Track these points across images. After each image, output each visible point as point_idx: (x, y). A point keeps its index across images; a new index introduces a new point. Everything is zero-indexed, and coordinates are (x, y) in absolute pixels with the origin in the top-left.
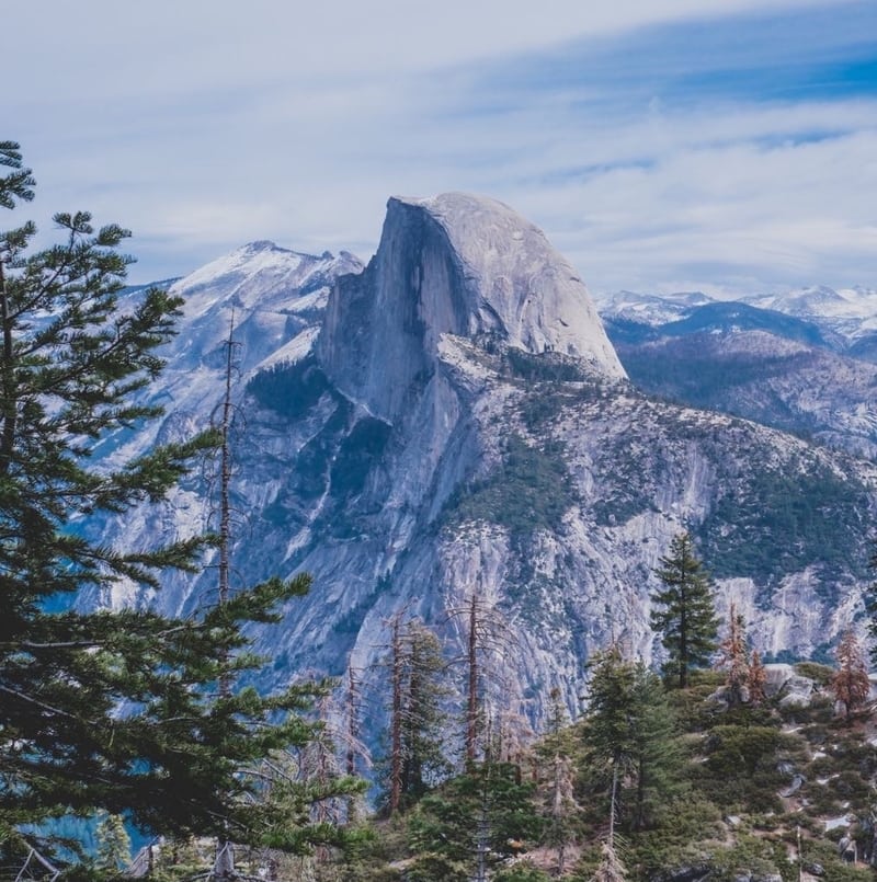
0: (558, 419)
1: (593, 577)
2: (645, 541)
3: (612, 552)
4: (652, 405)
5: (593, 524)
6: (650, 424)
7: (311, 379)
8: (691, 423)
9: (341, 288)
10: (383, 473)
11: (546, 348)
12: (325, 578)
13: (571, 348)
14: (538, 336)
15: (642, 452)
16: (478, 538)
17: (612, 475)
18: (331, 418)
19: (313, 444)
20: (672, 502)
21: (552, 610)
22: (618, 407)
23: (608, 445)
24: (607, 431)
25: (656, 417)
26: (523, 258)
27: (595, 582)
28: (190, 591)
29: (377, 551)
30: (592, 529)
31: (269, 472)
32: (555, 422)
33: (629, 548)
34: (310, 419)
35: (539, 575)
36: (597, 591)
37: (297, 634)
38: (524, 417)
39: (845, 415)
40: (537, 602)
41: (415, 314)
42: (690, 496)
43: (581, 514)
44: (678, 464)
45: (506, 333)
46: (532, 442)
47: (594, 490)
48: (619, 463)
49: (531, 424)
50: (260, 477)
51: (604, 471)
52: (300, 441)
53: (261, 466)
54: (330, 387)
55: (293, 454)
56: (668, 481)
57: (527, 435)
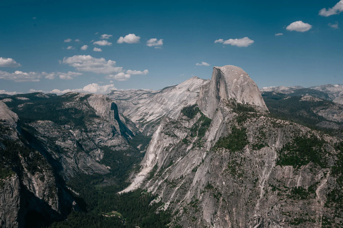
0: (246, 122)
1: (250, 164)
2: (265, 154)
3: (256, 157)
4: (270, 119)
5: (251, 150)
6: (269, 124)
7: (196, 109)
8: (279, 123)
9: (202, 88)
10: (209, 132)
11: (247, 103)
12: (192, 157)
13: (253, 103)
14: (245, 100)
15: (266, 131)
16: (222, 152)
17: (258, 137)
18: (199, 118)
19: (195, 124)
20: (273, 144)
21: (239, 172)
22: (261, 119)
23: (257, 129)
24: (257, 125)
25: (270, 122)
26: (242, 81)
27: (251, 165)
28: (165, 158)
29: (204, 152)
30: (251, 151)
31: (185, 131)
32: (245, 123)
33: (261, 156)
34: (195, 119)
35: (236, 163)
36: (251, 168)
37: (185, 170)
38: (237, 121)
39: (331, 117)
40: (235, 170)
41: (218, 94)
42: (277, 143)
43: (249, 147)
44: (275, 134)
45: (237, 99)
46: (238, 128)
47: (252, 140)
48: (260, 134)
49: (239, 123)
50: (183, 132)
51: (256, 136)
52: (192, 123)
53: (183, 129)
54: (200, 111)
55: (190, 127)
56: (272, 139)
57: (237, 126)
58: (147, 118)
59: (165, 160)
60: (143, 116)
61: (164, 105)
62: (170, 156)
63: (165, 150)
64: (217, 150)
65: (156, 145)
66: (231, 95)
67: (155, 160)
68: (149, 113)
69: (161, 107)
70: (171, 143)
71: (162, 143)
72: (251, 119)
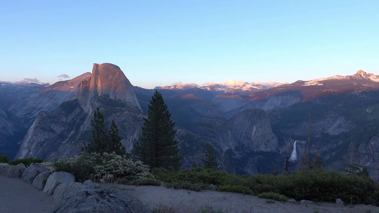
4: (132, 113)
7: (75, 104)
9: (83, 84)
11: (118, 99)
12: (62, 152)
13: (124, 99)
14: (117, 96)
15: (126, 124)
18: (79, 113)
19: (73, 119)
20: (131, 137)
22: (124, 114)
23: (119, 123)
24: (120, 119)
25: (132, 116)
26: (117, 78)
28: (39, 153)
34: (73, 113)
41: (96, 90)
42: (135, 136)
44: (134, 127)
45: (110, 95)
48: (120, 127)
50: (60, 126)
52: (70, 118)
53: (60, 124)
54: (80, 106)
55: (68, 121)
56: (131, 132)
58: (35, 113)
59: (38, 155)
60: (29, 111)
61: (54, 100)
62: (44, 151)
63: (39, 145)
64: (78, 143)
65: (30, 140)
66: (105, 91)
67: (28, 156)
68: (37, 107)
69: (51, 101)
70: (46, 138)
71: (36, 138)
72: (116, 114)
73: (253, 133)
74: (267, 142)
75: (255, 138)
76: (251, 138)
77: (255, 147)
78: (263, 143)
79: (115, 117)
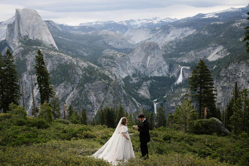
0: (28, 54)
1: (25, 85)
4: (45, 51)
5: (28, 75)
7: (4, 44)
8: (51, 54)
9: (8, 26)
11: (36, 39)
13: (41, 39)
14: (35, 37)
26: (34, 21)
34: (3, 52)
39: (116, 45)
41: (20, 32)
43: (26, 73)
45: (29, 36)
46: (21, 59)
47: (30, 68)
49: (22, 55)
51: (33, 65)
54: (8, 45)
57: (21, 57)
66: (25, 33)
72: (32, 52)
73: (148, 62)
74: (159, 68)
75: (149, 66)
76: (146, 66)
77: (150, 73)
78: (156, 70)
79: (31, 55)
